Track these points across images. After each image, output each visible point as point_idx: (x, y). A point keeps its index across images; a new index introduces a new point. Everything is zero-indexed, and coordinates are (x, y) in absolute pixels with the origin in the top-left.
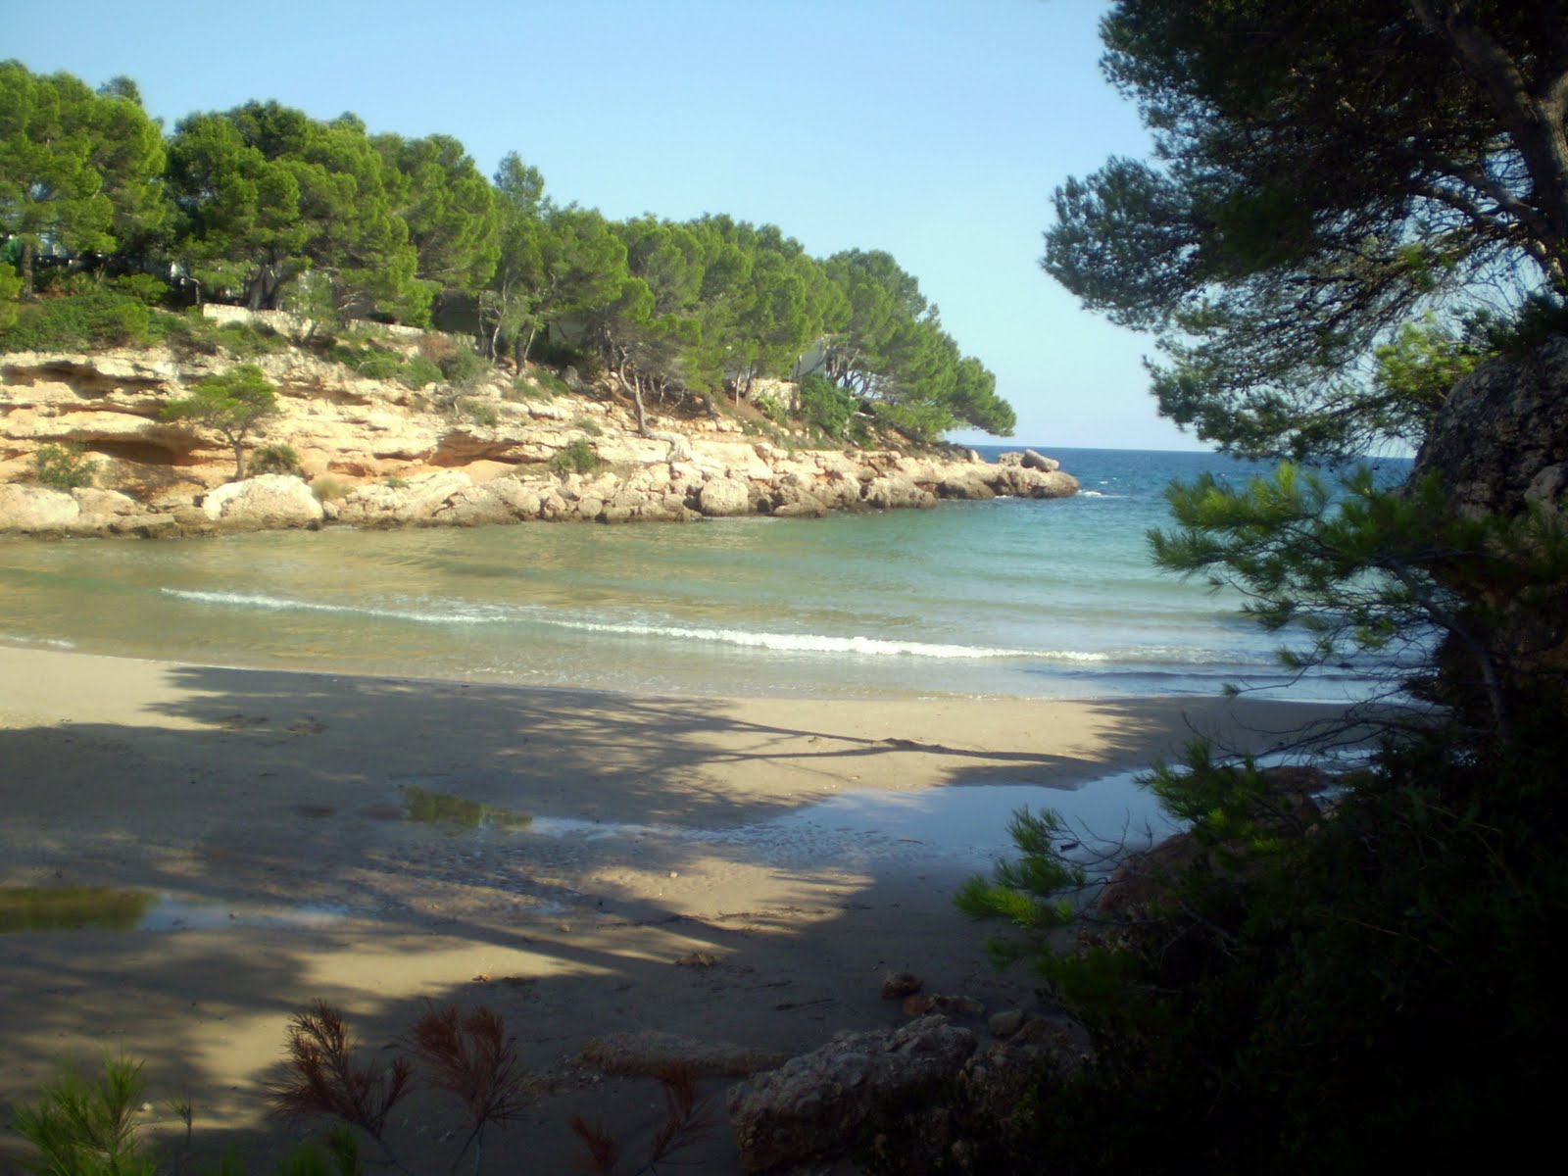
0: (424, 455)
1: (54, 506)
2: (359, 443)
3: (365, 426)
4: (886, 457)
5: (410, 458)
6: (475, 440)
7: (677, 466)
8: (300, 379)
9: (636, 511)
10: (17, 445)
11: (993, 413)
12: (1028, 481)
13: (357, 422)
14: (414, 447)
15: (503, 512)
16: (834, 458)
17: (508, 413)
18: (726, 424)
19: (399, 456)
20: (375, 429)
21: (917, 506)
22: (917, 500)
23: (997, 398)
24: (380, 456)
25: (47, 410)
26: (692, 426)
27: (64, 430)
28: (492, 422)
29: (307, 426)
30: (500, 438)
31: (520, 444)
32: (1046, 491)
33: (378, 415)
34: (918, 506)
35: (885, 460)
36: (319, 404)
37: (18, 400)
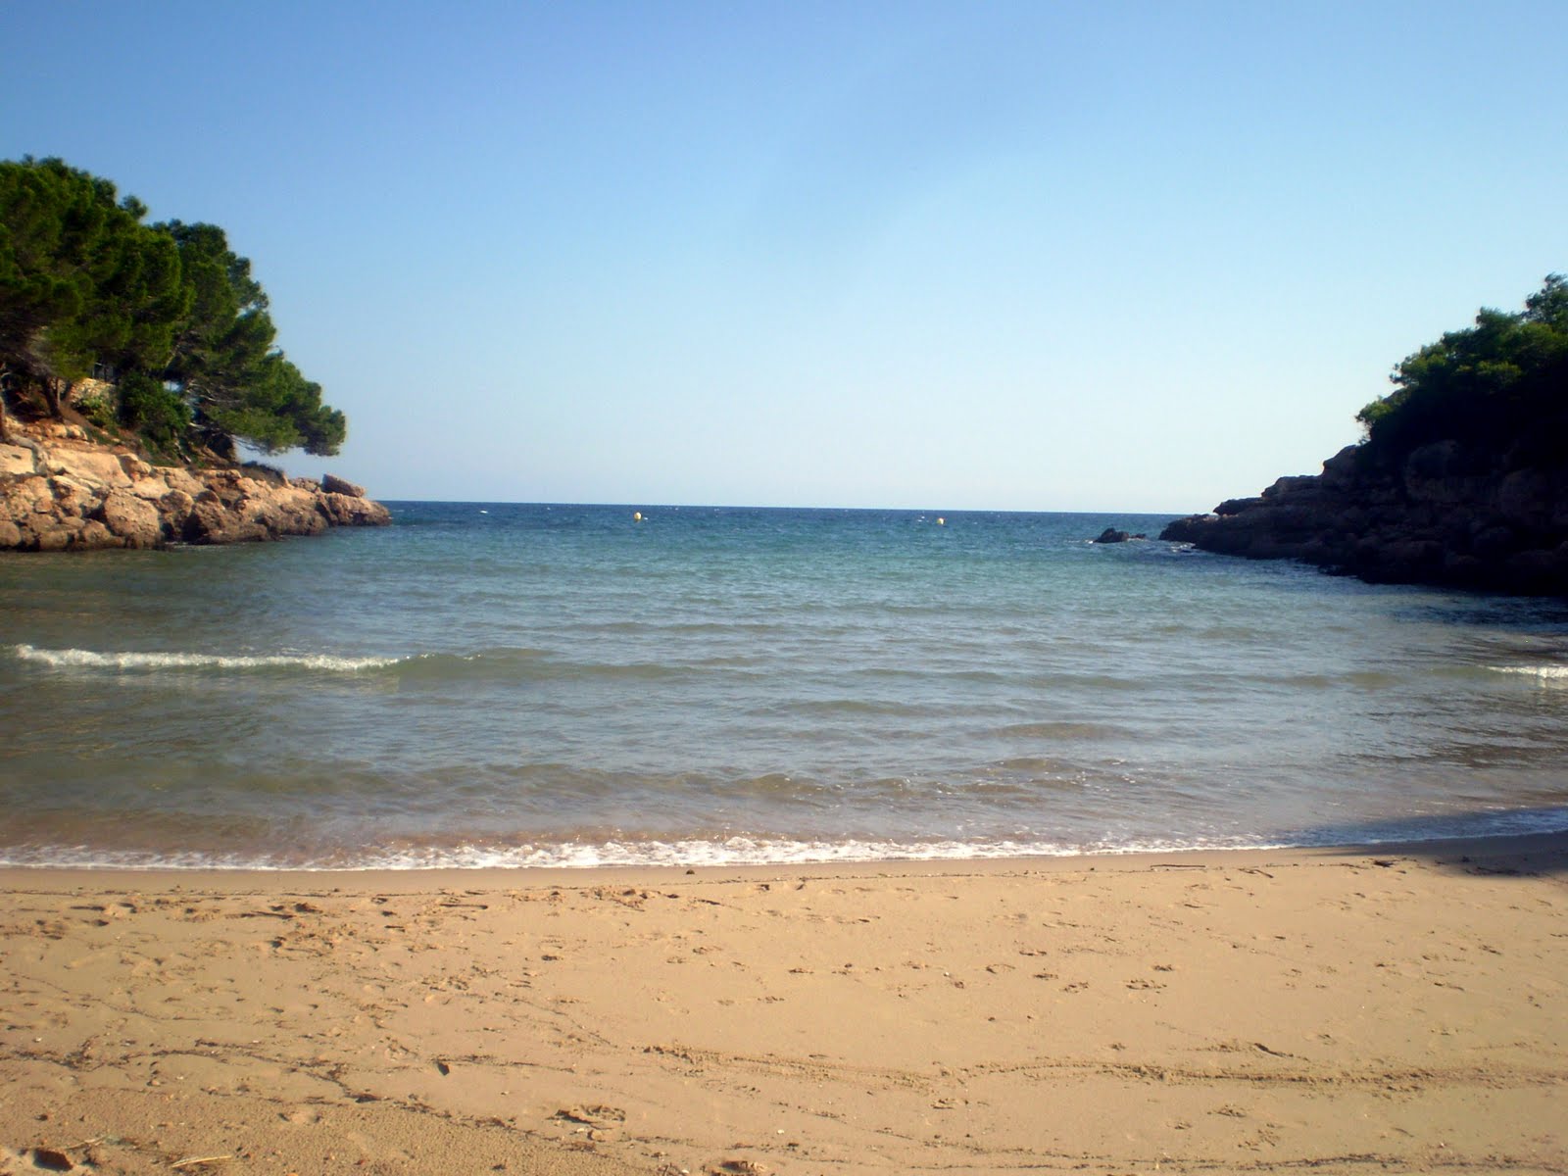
4: (226, 476)
9: (77, 536)
11: (328, 425)
12: (349, 508)
18: (77, 430)
21: (306, 532)
22: (306, 525)
23: (328, 409)
26: (39, 430)
32: (367, 519)
34: (308, 533)
35: (224, 481)
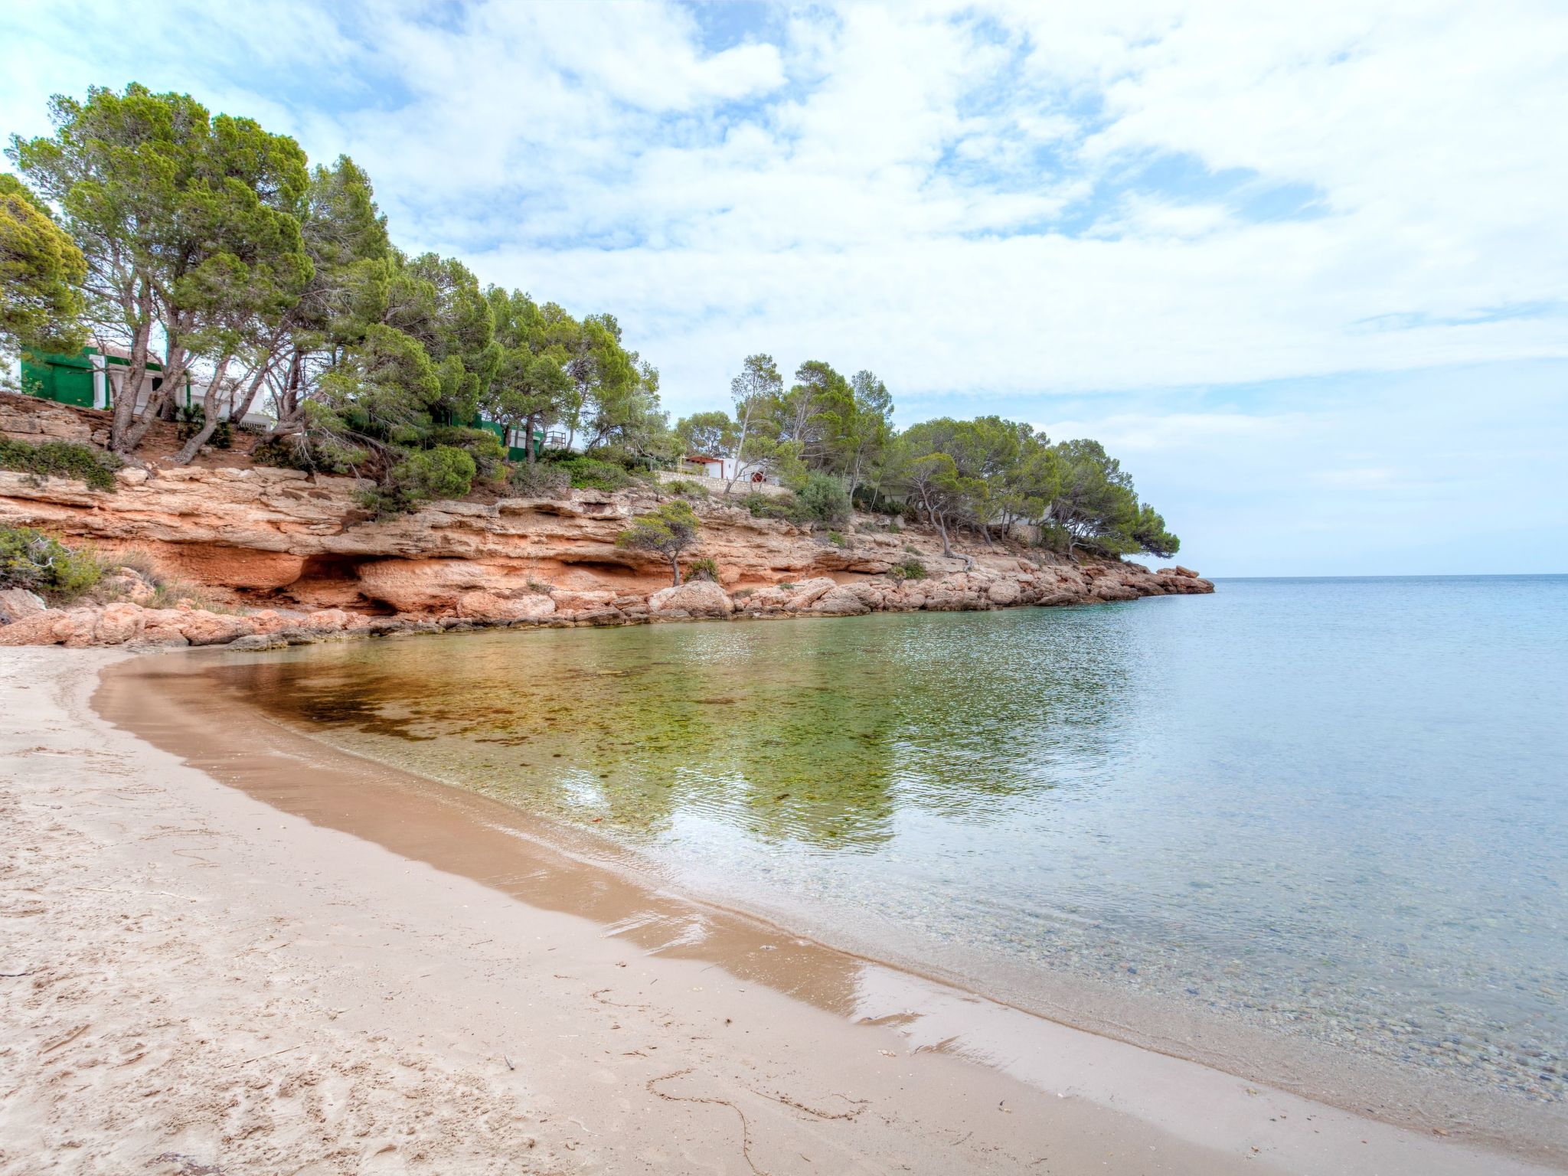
0: (805, 569)
1: (535, 604)
2: (760, 561)
3: (765, 550)
5: (795, 570)
6: (839, 559)
7: (971, 574)
8: (718, 518)
10: (515, 563)
11: (1163, 544)
13: (759, 546)
14: (798, 563)
15: (858, 605)
16: (1066, 569)
17: (862, 542)
18: (997, 549)
19: (787, 569)
20: (771, 551)
24: (775, 569)
25: (536, 539)
27: (551, 553)
28: (851, 547)
29: (725, 550)
30: (856, 557)
31: (868, 561)
32: (1197, 589)
33: (774, 542)
36: (732, 535)
37: (512, 531)
